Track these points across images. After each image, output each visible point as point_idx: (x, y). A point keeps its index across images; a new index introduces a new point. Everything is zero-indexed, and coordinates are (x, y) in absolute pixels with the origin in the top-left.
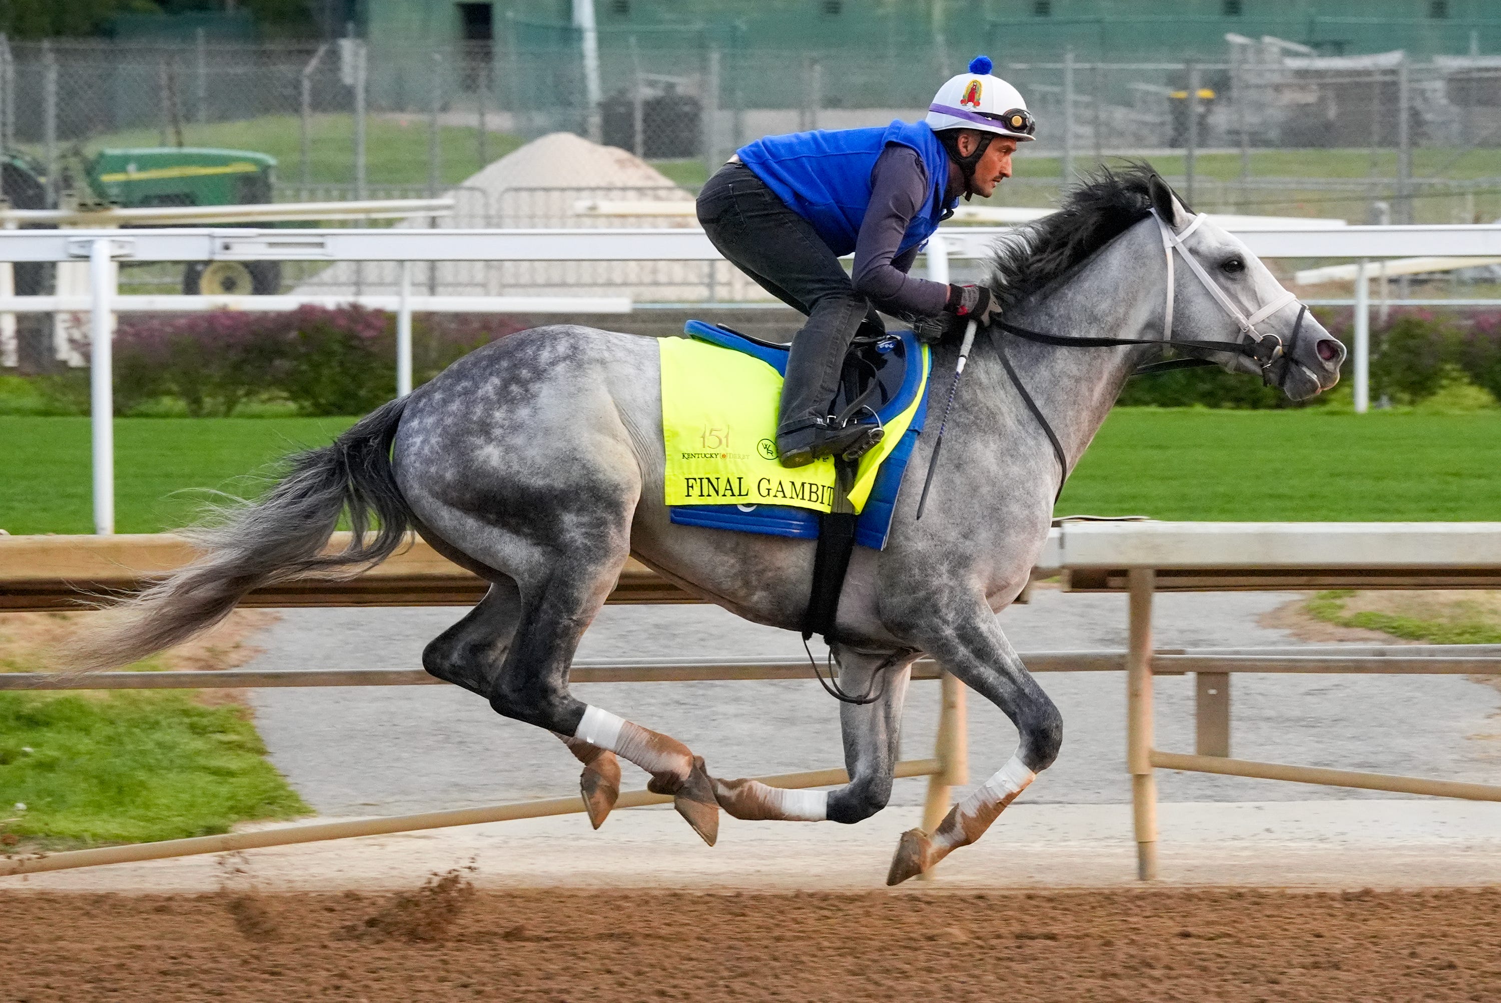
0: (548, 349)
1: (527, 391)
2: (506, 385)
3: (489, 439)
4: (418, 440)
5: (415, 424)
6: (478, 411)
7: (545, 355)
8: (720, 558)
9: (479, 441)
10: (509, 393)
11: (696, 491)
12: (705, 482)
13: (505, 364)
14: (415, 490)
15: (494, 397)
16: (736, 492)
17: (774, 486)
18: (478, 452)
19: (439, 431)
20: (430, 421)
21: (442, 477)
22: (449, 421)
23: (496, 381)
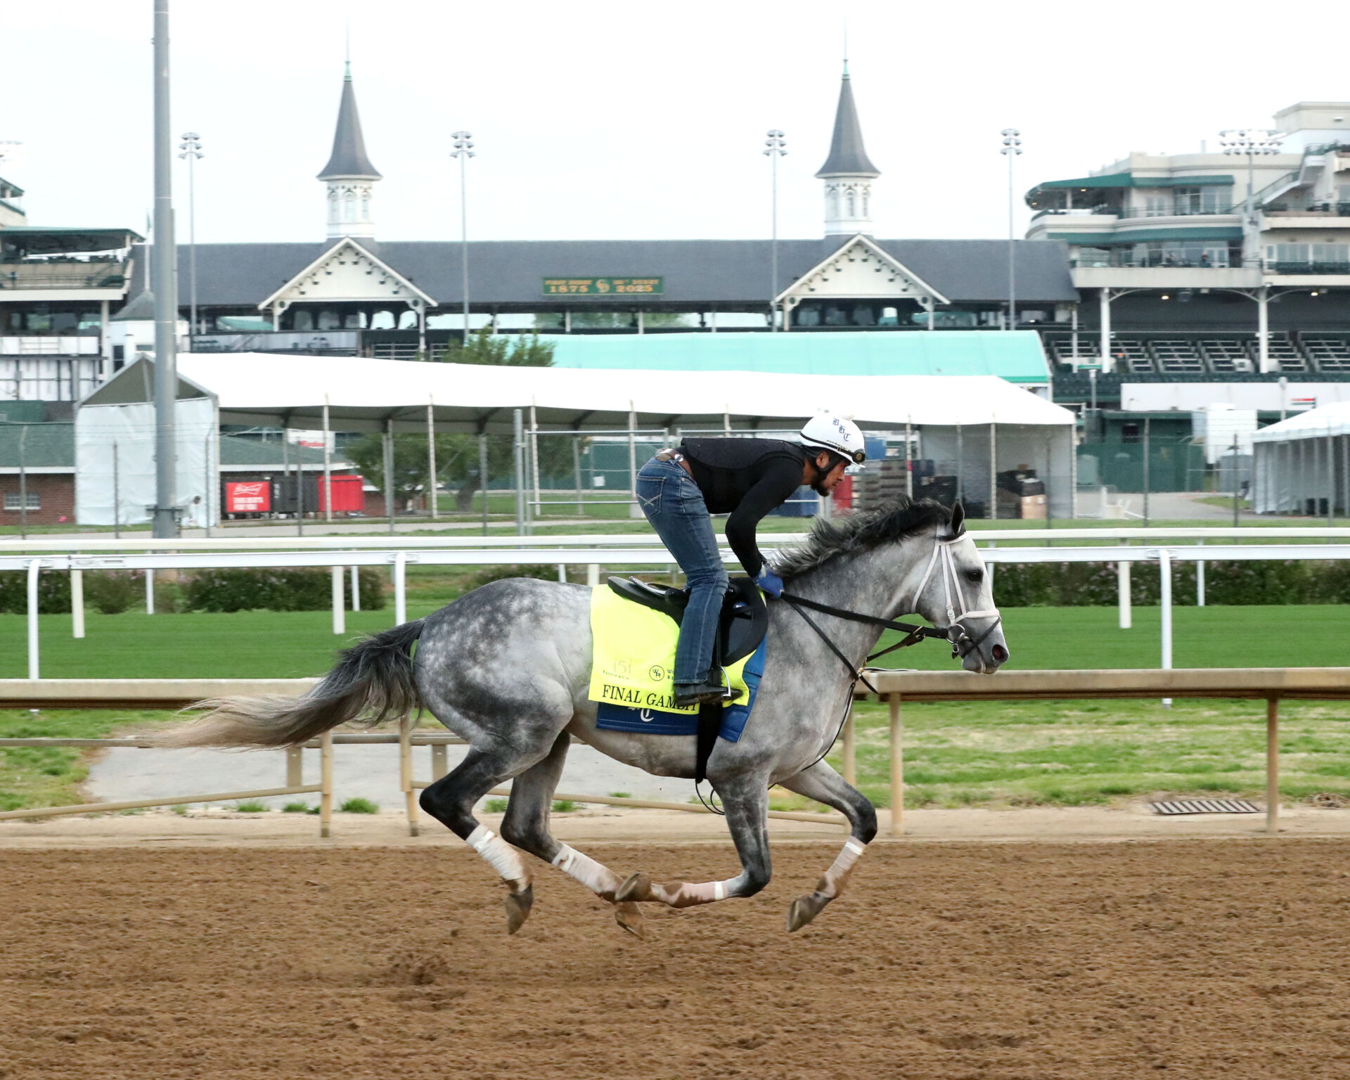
0: (517, 601)
1: (501, 631)
2: (487, 624)
3: (476, 661)
4: (432, 657)
5: (430, 644)
6: (469, 643)
7: (515, 606)
8: (631, 744)
9: (470, 664)
10: (490, 630)
11: (608, 695)
12: (616, 689)
13: (488, 608)
14: (427, 688)
15: (479, 632)
16: (633, 699)
17: (658, 699)
18: (469, 671)
19: (444, 653)
20: (439, 645)
21: (446, 685)
22: (451, 647)
23: (481, 620)
